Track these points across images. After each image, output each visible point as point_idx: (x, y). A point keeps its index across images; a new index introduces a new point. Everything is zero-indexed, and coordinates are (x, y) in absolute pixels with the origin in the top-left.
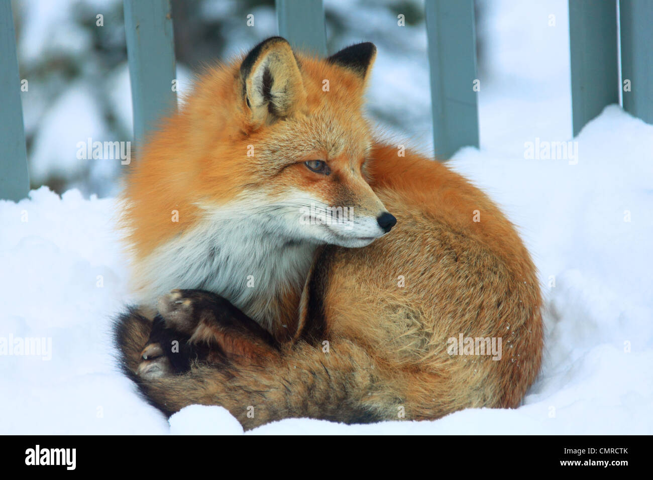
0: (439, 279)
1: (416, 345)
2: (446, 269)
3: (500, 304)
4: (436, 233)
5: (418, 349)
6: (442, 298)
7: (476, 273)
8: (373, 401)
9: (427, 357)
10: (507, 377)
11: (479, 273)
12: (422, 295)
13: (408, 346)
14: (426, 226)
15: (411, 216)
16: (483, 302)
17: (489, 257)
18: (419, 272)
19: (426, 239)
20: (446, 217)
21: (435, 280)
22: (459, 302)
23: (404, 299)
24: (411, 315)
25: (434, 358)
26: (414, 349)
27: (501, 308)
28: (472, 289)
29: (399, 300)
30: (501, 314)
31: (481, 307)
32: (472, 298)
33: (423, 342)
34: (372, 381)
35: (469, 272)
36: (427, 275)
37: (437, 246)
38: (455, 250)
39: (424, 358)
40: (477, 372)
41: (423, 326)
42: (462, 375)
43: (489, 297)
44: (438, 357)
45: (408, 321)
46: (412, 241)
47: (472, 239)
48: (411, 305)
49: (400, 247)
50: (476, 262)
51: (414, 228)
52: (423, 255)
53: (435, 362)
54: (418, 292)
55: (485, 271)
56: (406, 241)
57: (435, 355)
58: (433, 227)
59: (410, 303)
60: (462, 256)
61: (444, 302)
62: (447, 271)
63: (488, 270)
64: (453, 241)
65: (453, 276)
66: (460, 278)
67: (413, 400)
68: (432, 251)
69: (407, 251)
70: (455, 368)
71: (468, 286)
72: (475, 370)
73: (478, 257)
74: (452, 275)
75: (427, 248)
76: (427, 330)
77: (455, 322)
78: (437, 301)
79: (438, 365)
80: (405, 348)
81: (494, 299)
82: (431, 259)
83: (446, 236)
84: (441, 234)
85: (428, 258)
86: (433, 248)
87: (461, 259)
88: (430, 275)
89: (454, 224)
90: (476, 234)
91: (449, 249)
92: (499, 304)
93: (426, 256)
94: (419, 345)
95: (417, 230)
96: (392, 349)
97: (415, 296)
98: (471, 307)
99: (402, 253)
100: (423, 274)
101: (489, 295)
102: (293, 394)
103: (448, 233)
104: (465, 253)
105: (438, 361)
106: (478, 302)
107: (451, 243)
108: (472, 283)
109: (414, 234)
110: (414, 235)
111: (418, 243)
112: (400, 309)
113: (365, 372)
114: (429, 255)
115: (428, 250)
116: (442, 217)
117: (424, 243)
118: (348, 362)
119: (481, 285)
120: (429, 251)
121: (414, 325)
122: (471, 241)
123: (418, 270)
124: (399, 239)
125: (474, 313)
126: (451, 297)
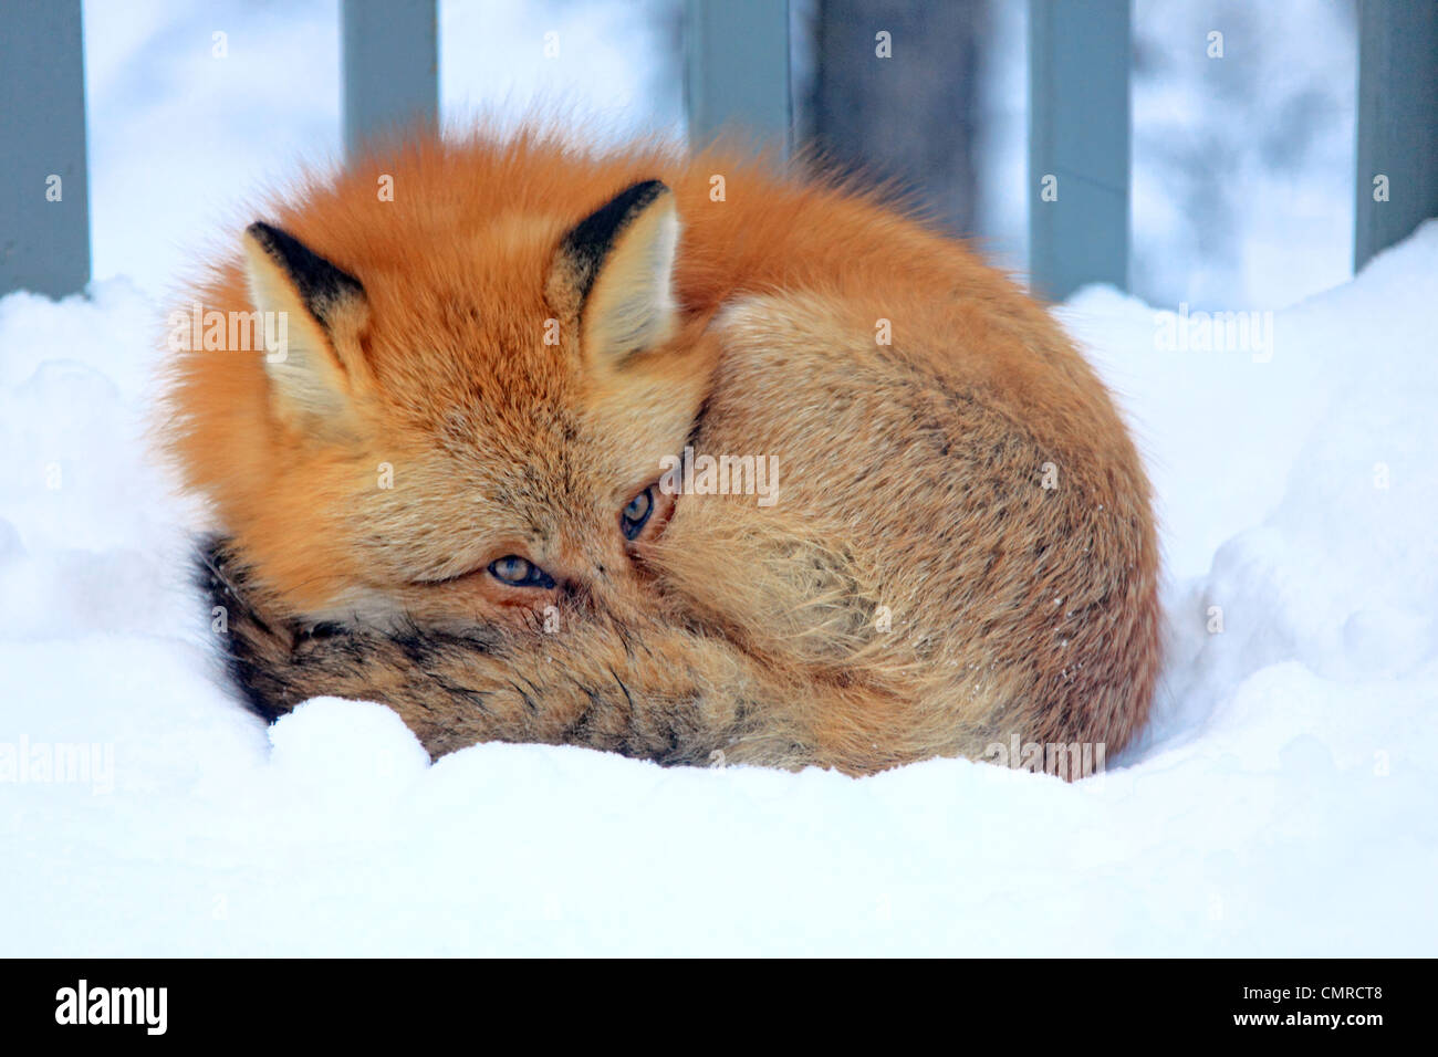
0: (900, 491)
1: (840, 627)
2: (918, 469)
3: (1043, 549)
4: (902, 392)
5: (843, 635)
6: (905, 530)
7: (988, 480)
8: (739, 755)
9: (863, 652)
10: (1055, 714)
11: (997, 482)
12: (854, 522)
13: (821, 629)
14: (881, 374)
15: (848, 353)
16: (1001, 541)
17: (1026, 449)
18: (852, 475)
19: (876, 405)
20: (934, 360)
21: (890, 491)
22: (946, 539)
23: (804, 529)
24: (824, 562)
25: (880, 655)
26: (836, 634)
27: (1044, 557)
28: (978, 514)
29: (795, 530)
30: (1045, 571)
31: (997, 552)
32: (976, 532)
33: (856, 619)
34: (741, 713)
35: (974, 478)
36: (871, 481)
37: (902, 420)
38: (944, 430)
39: (857, 655)
40: (982, 690)
41: (854, 587)
42: (945, 697)
43: (1015, 533)
44: (890, 652)
45: (817, 574)
46: (841, 409)
47: (990, 409)
48: (824, 542)
49: (808, 424)
50: (991, 459)
51: (850, 381)
52: (865, 438)
53: (883, 663)
54: (847, 515)
55: (1011, 479)
56: (826, 408)
57: (882, 648)
58: (897, 377)
59: (821, 537)
60: (959, 443)
61: (907, 539)
62: (918, 476)
63: (1019, 478)
64: (943, 410)
65: (935, 485)
66: (950, 488)
67: (829, 746)
68: (888, 431)
69: (827, 430)
70: (929, 680)
71: (969, 508)
72: (977, 687)
73: (999, 448)
74: (932, 483)
75: (878, 424)
76: (862, 594)
77: (934, 580)
78: (890, 536)
79: (888, 671)
80: (812, 631)
81: (1030, 538)
82: (884, 447)
83: (924, 399)
84: (913, 395)
85: (876, 444)
86: (891, 423)
87: (957, 448)
88: (878, 481)
89: (951, 376)
90: (1002, 400)
91: (930, 427)
92: (1040, 549)
93: (871, 440)
94: (848, 626)
95: (858, 384)
96: (783, 632)
97: (835, 524)
98: (974, 549)
99: (813, 436)
100: (859, 480)
101: (1017, 528)
102: (540, 713)
103: (930, 393)
104: (967, 437)
105: (890, 661)
106: (989, 540)
107: (938, 414)
108: (979, 501)
109: (851, 391)
110: (847, 396)
111: (853, 412)
112: (798, 550)
113: (725, 695)
114: (882, 439)
115: (879, 427)
116: (926, 360)
117: (871, 410)
118: (683, 678)
119: (998, 507)
120: (882, 430)
121: (832, 582)
122: (987, 412)
123: (850, 470)
124: (811, 404)
125: (980, 564)
126: (927, 528)
